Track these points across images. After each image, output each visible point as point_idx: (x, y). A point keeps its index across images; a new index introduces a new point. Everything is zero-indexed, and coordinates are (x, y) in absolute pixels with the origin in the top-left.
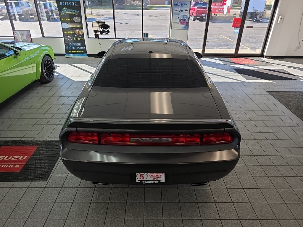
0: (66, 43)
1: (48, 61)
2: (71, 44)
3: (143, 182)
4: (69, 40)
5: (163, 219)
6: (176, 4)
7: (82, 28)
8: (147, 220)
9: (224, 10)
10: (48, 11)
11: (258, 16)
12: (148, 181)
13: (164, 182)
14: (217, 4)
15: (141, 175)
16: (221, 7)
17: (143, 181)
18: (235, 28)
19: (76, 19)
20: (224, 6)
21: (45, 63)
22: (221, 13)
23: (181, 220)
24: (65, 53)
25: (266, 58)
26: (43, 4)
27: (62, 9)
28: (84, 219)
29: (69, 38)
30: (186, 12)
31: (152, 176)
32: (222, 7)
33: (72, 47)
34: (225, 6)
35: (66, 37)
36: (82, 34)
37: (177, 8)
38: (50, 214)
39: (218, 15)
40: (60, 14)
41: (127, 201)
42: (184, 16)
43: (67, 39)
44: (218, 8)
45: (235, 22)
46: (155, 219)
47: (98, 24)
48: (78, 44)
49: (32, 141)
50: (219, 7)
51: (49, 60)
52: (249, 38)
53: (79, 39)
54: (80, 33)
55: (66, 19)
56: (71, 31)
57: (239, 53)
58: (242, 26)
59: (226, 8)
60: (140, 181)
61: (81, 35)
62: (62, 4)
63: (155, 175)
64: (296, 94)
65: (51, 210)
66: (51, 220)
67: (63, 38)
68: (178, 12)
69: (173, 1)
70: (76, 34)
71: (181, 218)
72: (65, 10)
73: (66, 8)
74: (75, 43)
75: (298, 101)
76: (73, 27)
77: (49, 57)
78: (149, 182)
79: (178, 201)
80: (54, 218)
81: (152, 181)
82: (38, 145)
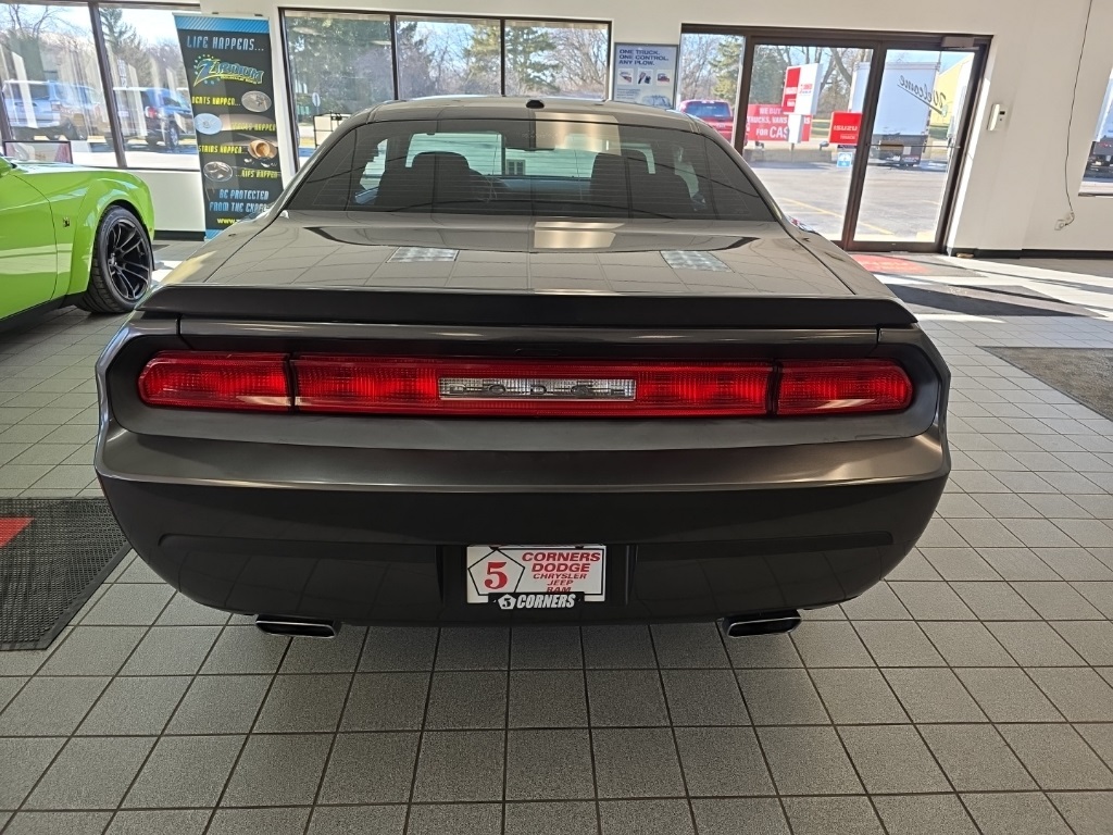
0: (210, 191)
1: (127, 229)
2: (229, 194)
3: (501, 602)
4: (221, 176)
5: (596, 800)
6: (627, 54)
7: (273, 135)
8: (522, 807)
9: (788, 130)
10: (156, 118)
11: (907, 150)
12: (524, 596)
13: (602, 599)
14: (763, 110)
15: (491, 565)
16: (776, 120)
17: (503, 594)
18: (839, 147)
19: (252, 99)
20: (787, 116)
21: (111, 234)
22: (780, 139)
23: (685, 802)
24: (203, 229)
25: (954, 254)
26: (142, 93)
27: (199, 60)
28: (206, 808)
29: (221, 172)
30: (664, 83)
31: (543, 572)
32: (781, 120)
33: (230, 206)
34: (790, 114)
35: (211, 167)
36: (272, 156)
37: (629, 70)
38: (35, 786)
39: (768, 145)
40: (191, 79)
41: (423, 725)
42: (656, 97)
43: (216, 175)
44: (768, 121)
45: (839, 128)
46: (559, 801)
47: (335, 122)
48: (256, 195)
49: (10, 500)
50: (771, 120)
51: (133, 226)
52: (886, 208)
53: (261, 174)
54: (267, 152)
55: (211, 100)
56: (232, 144)
57: (858, 237)
58: (862, 142)
59: (794, 122)
60: (485, 600)
61: (268, 161)
62: (201, 42)
63: (556, 563)
64: (1089, 354)
65: (48, 769)
66: (38, 815)
67: (199, 174)
68: (634, 84)
69: (616, 44)
70: (249, 156)
71: (683, 794)
72: (211, 63)
73: (215, 58)
74: (244, 189)
75: (1101, 376)
76: (238, 128)
77: (131, 215)
78: (532, 602)
79: (663, 723)
80: (51, 807)
81: (544, 594)
82: (32, 513)
